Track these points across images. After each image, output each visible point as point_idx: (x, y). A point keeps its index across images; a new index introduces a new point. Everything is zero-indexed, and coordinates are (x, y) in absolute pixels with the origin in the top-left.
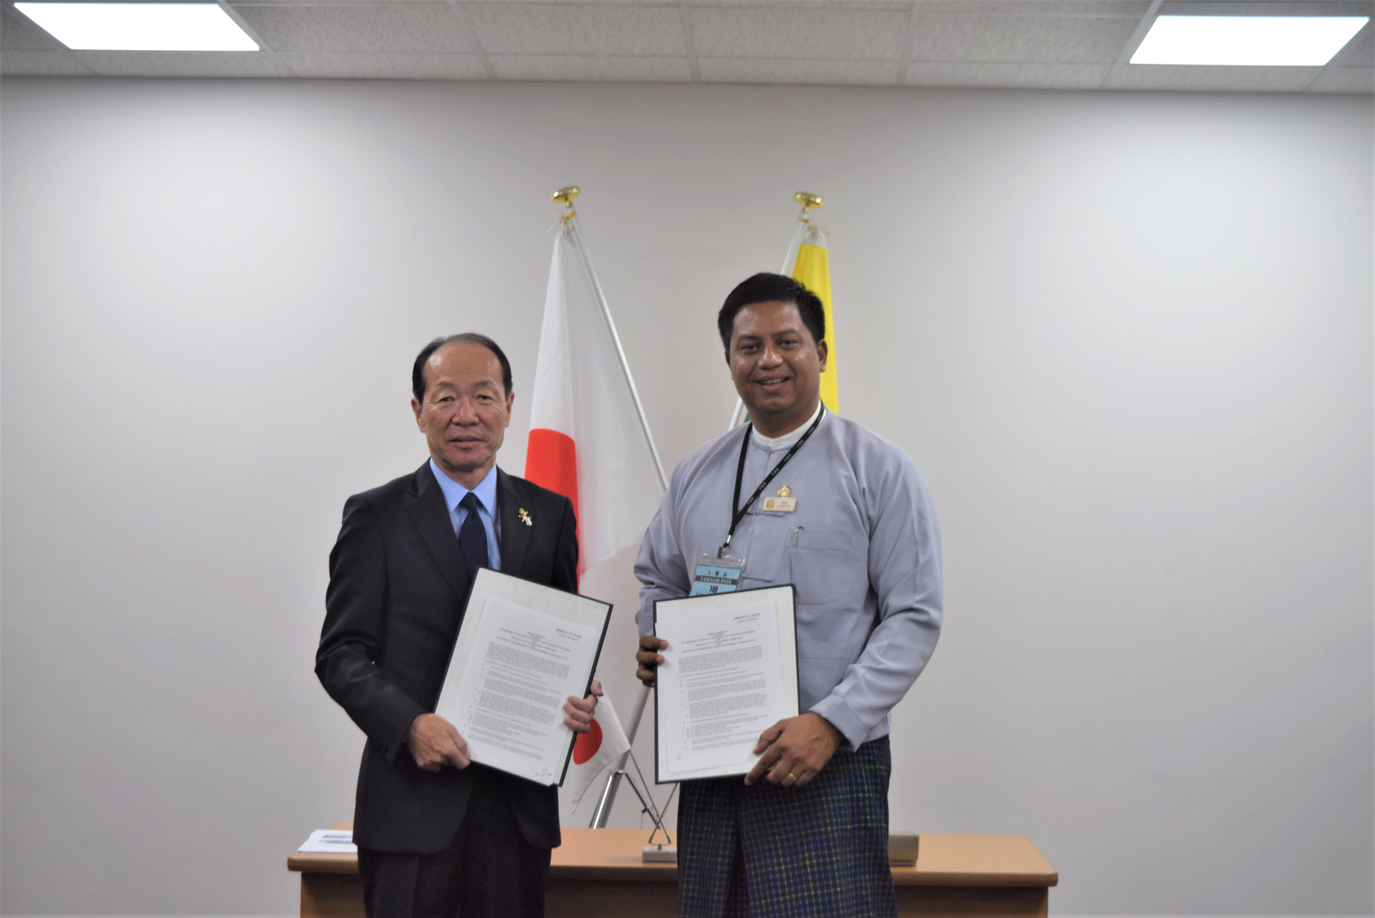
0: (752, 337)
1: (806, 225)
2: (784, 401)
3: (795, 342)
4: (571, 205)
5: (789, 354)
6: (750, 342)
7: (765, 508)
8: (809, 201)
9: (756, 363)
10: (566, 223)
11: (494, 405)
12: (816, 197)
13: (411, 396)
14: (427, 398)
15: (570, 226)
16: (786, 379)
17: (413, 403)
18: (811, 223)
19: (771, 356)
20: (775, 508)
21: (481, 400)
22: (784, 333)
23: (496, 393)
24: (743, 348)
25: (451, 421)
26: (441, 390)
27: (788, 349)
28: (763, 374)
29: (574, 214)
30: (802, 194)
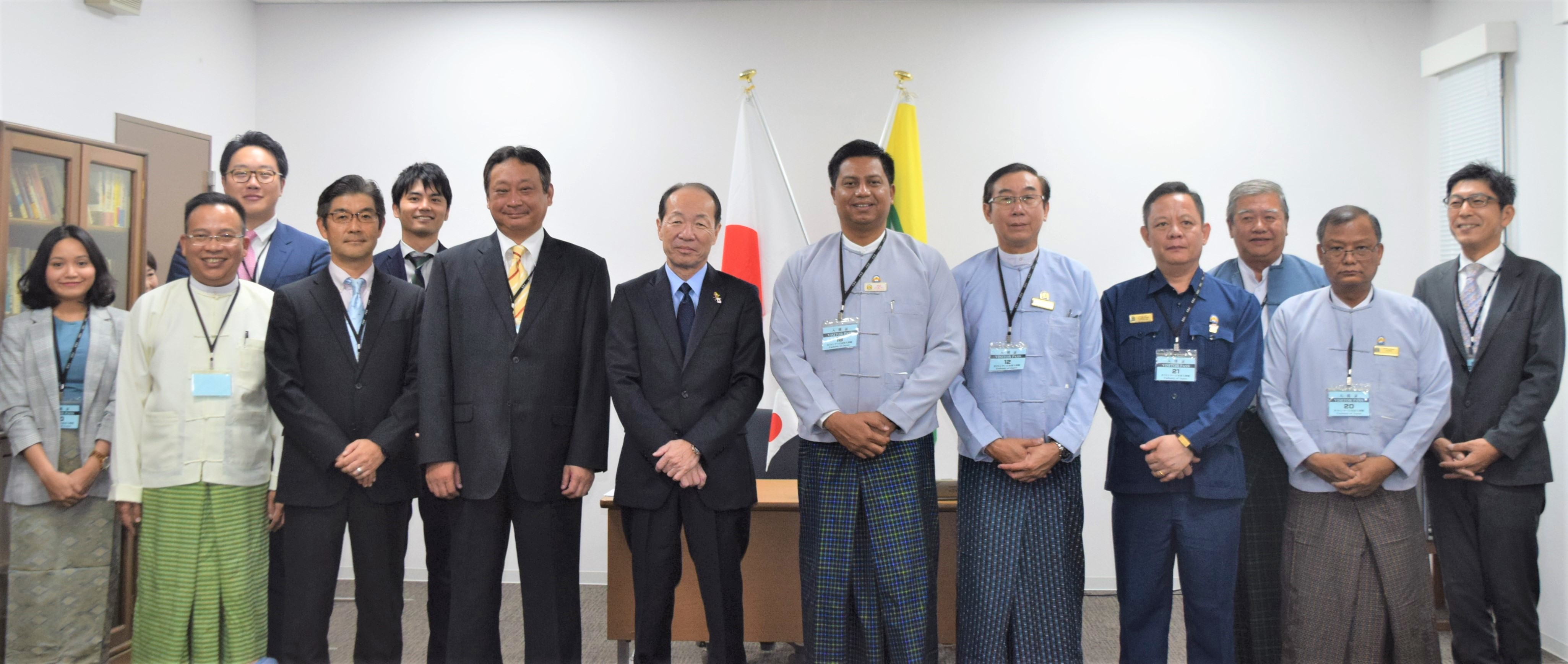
0: (853, 178)
1: (902, 91)
2: (869, 217)
3: (879, 182)
4: (751, 81)
5: (874, 190)
6: (851, 180)
7: (866, 289)
8: (903, 76)
9: (854, 194)
10: (747, 93)
11: (706, 230)
12: (907, 73)
13: (657, 217)
14: (666, 219)
15: (751, 94)
16: (871, 205)
17: (657, 221)
18: (905, 90)
19: (864, 189)
20: (874, 289)
21: (699, 226)
22: (873, 176)
23: (709, 223)
24: (846, 184)
25: (677, 236)
26: (674, 216)
27: (874, 187)
28: (858, 201)
29: (753, 87)
30: (899, 71)
